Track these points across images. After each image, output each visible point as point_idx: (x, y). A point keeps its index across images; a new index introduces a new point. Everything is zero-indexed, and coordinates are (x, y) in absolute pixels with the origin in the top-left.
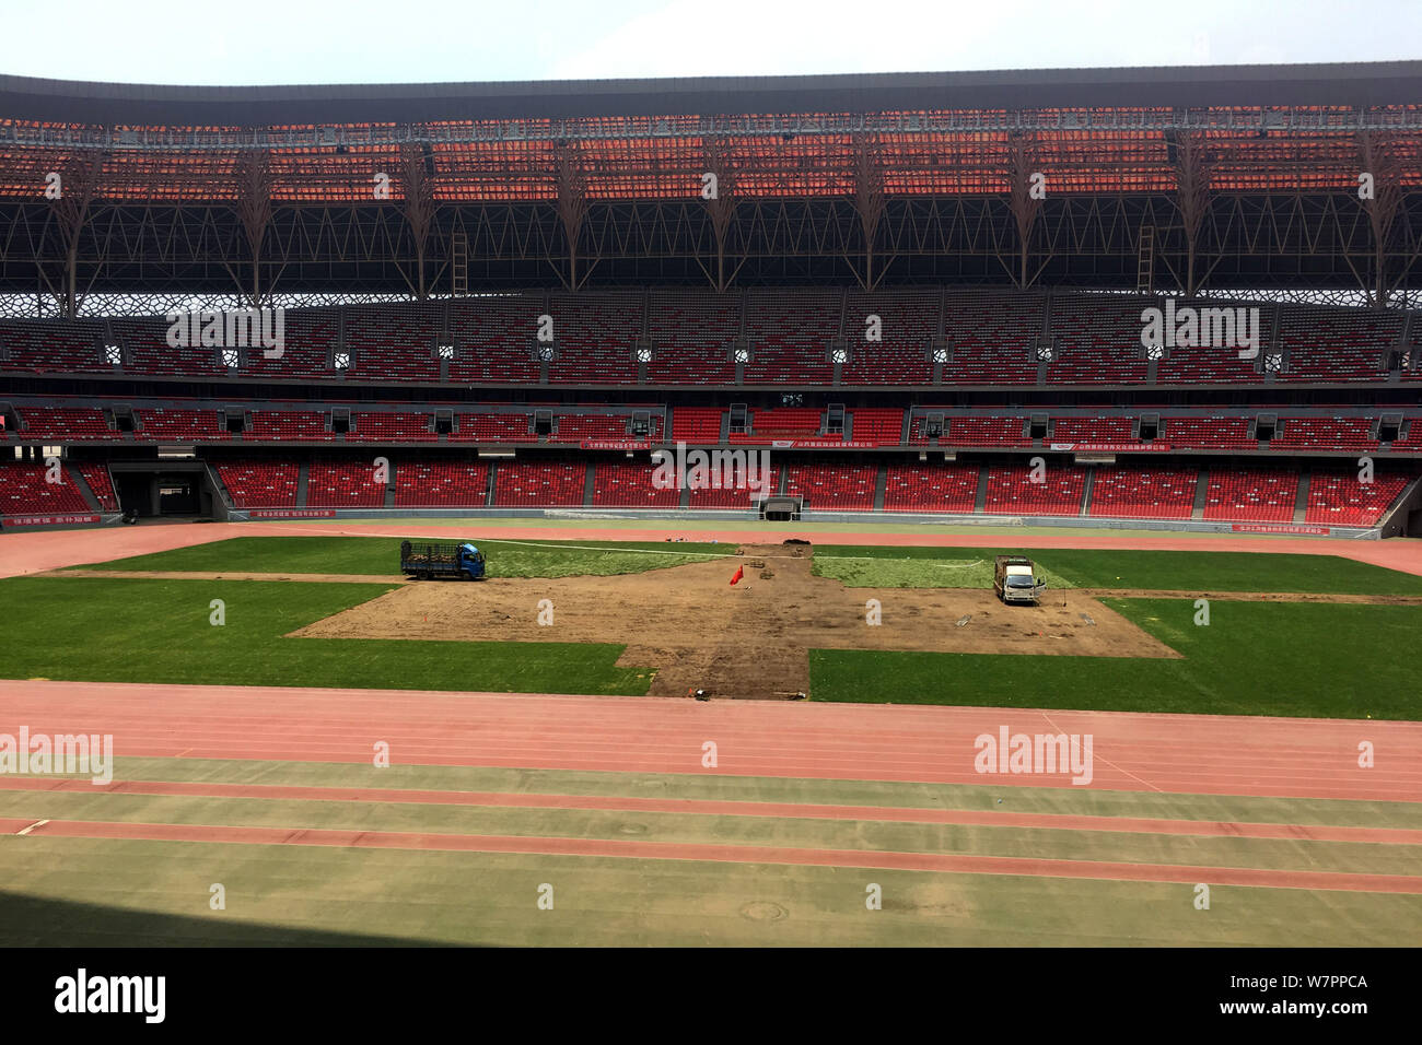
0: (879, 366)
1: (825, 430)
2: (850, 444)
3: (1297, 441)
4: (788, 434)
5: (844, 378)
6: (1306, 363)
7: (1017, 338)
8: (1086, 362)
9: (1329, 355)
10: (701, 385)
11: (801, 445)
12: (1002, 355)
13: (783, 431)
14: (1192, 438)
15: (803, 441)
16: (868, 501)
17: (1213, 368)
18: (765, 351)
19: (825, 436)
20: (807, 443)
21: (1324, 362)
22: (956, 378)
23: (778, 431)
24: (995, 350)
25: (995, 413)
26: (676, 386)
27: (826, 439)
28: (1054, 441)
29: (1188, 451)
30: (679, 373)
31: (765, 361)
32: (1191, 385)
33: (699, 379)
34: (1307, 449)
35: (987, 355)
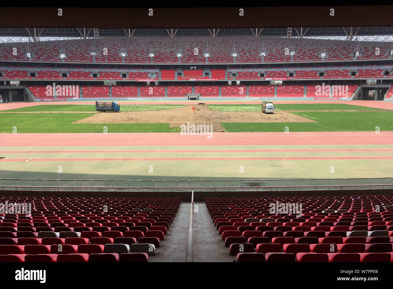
0: (218, 57)
1: (204, 75)
2: (211, 79)
3: (330, 76)
4: (194, 77)
5: (209, 61)
6: (332, 55)
7: (255, 50)
8: (274, 56)
9: (338, 53)
10: (169, 63)
11: (198, 80)
12: (252, 54)
13: (192, 76)
14: (303, 76)
15: (198, 79)
16: (217, 95)
17: (308, 57)
18: (186, 54)
19: (204, 77)
20: (199, 79)
21: (337, 55)
22: (239, 61)
23: (191, 76)
24: (250, 53)
25: (250, 70)
26: (162, 64)
27: (204, 78)
28: (266, 77)
29: (302, 79)
30: (163, 60)
31: (186, 57)
32: (302, 62)
33: (168, 61)
34: (333, 78)
35: (248, 54)
